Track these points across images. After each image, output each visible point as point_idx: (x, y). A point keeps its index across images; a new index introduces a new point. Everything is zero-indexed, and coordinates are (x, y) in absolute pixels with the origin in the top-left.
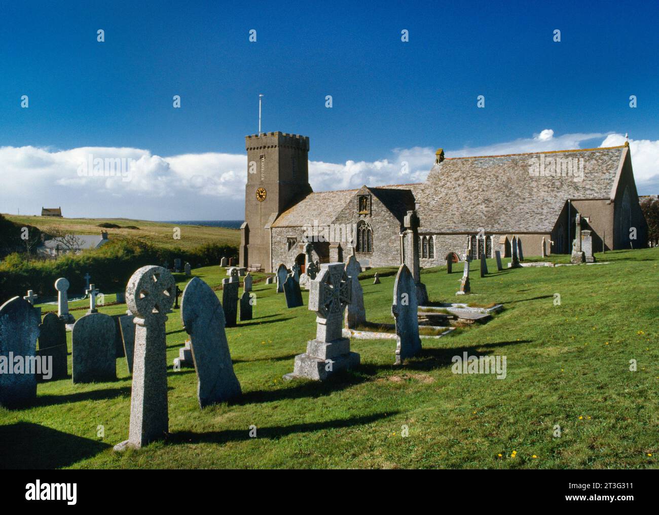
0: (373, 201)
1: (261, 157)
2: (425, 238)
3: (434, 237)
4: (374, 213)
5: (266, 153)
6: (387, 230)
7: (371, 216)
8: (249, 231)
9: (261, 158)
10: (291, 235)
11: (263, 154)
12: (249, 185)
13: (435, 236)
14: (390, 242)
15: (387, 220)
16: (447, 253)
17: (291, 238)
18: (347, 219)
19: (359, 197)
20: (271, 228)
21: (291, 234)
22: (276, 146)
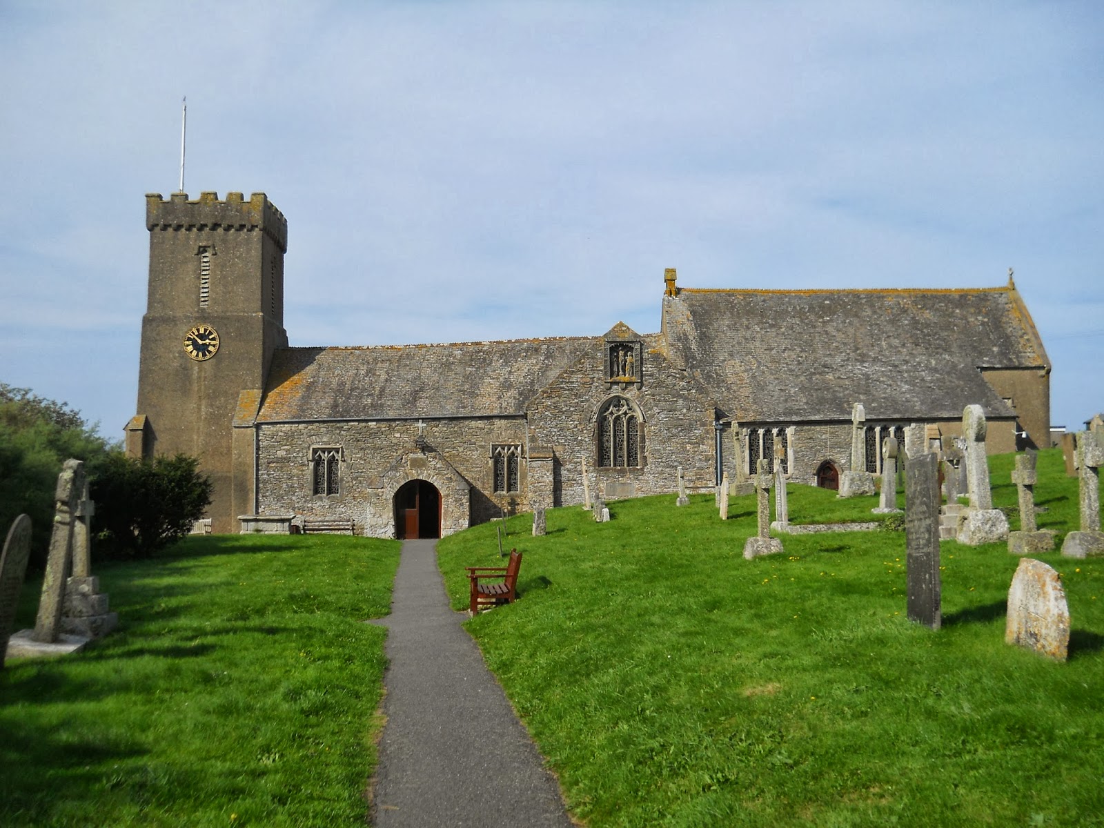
0: (645, 356)
1: (201, 250)
2: (767, 433)
3: (790, 431)
4: (648, 380)
5: (218, 243)
6: (681, 417)
7: (640, 389)
8: (155, 438)
9: (199, 253)
10: (324, 443)
11: (210, 243)
12: (154, 319)
13: (793, 428)
14: (689, 443)
15: (681, 396)
16: (818, 461)
17: (323, 450)
18: (576, 395)
19: (608, 346)
20: (258, 426)
21: (325, 439)
22: (253, 227)
